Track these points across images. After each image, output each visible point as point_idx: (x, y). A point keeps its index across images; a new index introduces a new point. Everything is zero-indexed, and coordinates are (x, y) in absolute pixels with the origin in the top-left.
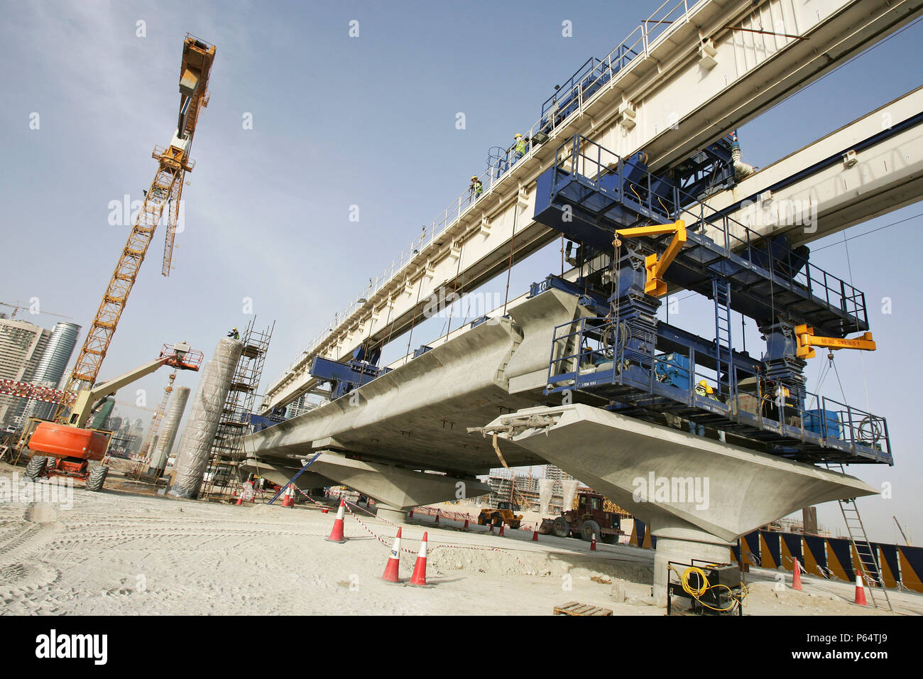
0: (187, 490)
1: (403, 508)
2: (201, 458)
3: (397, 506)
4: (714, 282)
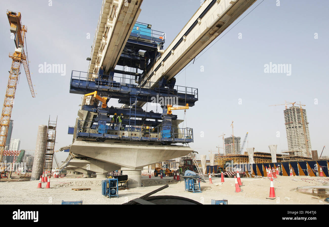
0: (36, 179)
1: (104, 173)
2: (39, 167)
3: (101, 173)
4: (131, 99)
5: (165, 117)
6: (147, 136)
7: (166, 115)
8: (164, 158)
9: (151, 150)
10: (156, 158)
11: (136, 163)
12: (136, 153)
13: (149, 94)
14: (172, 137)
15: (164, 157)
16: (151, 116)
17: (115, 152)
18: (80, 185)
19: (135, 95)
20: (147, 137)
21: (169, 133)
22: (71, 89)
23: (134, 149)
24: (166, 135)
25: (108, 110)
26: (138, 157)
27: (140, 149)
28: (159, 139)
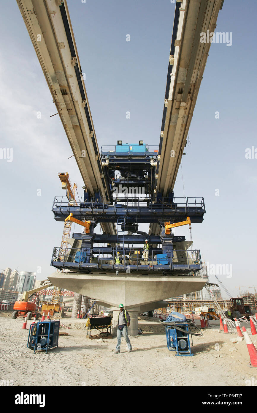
4: (118, 220)
5: (163, 238)
6: (134, 263)
7: (165, 236)
8: (166, 294)
9: (142, 282)
10: (154, 294)
11: (125, 300)
12: (124, 287)
13: (138, 211)
14: (168, 264)
15: (165, 292)
16: (150, 240)
17: (98, 286)
18: (79, 328)
19: (124, 216)
20: (134, 265)
21: (166, 258)
22: (55, 216)
23: (120, 281)
24: (161, 261)
25: (92, 235)
26: (127, 293)
27: (128, 282)
28: (150, 267)
